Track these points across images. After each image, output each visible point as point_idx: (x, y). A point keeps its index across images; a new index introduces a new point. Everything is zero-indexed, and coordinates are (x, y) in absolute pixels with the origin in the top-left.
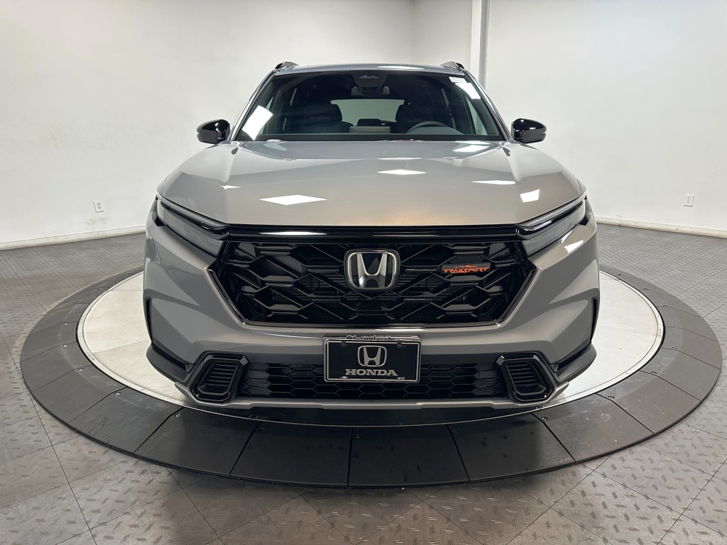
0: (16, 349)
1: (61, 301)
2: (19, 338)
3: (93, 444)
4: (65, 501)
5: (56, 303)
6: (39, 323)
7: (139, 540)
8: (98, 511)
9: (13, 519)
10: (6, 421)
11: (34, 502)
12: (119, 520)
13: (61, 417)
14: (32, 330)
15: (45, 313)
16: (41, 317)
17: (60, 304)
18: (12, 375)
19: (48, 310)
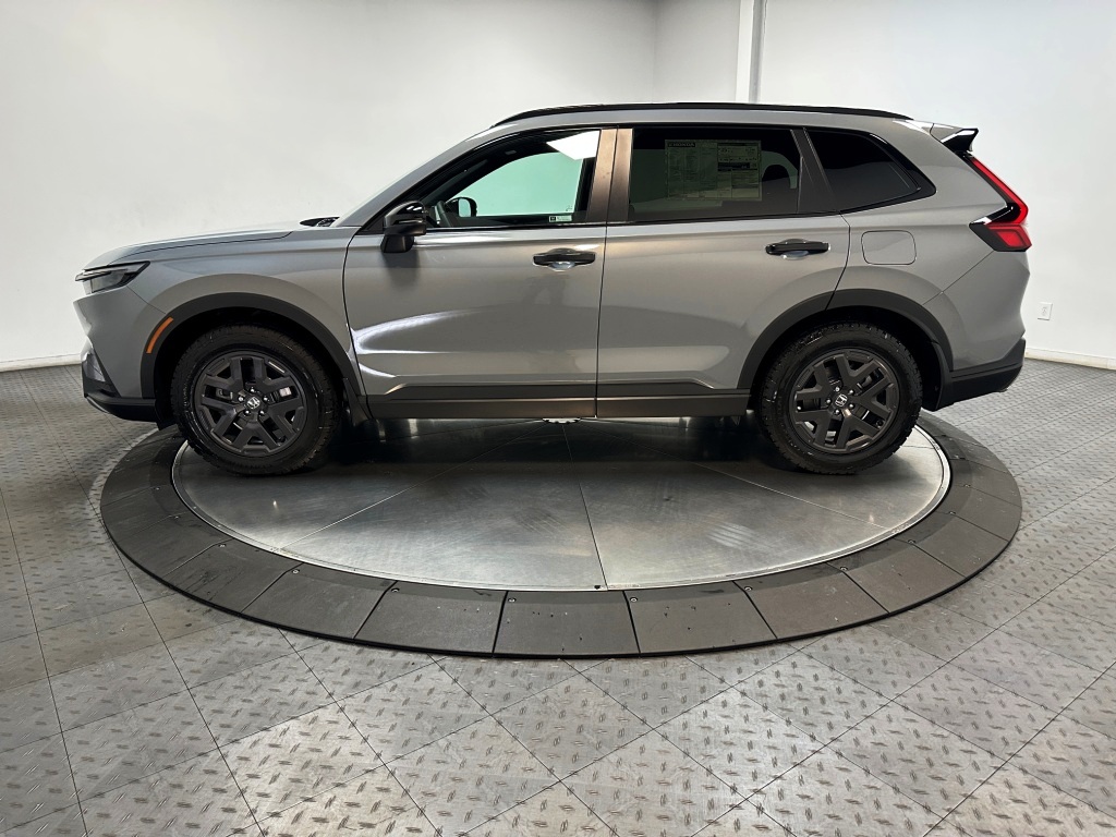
0: (94, 492)
1: (149, 434)
2: (98, 479)
3: (192, 602)
4: (160, 661)
5: (144, 436)
6: (122, 461)
7: (244, 701)
8: (198, 672)
9: (100, 676)
10: (87, 574)
11: (123, 661)
12: (222, 680)
13: (153, 571)
14: (114, 470)
15: (129, 449)
16: (124, 454)
17: (149, 438)
18: (91, 522)
19: (134, 445)
